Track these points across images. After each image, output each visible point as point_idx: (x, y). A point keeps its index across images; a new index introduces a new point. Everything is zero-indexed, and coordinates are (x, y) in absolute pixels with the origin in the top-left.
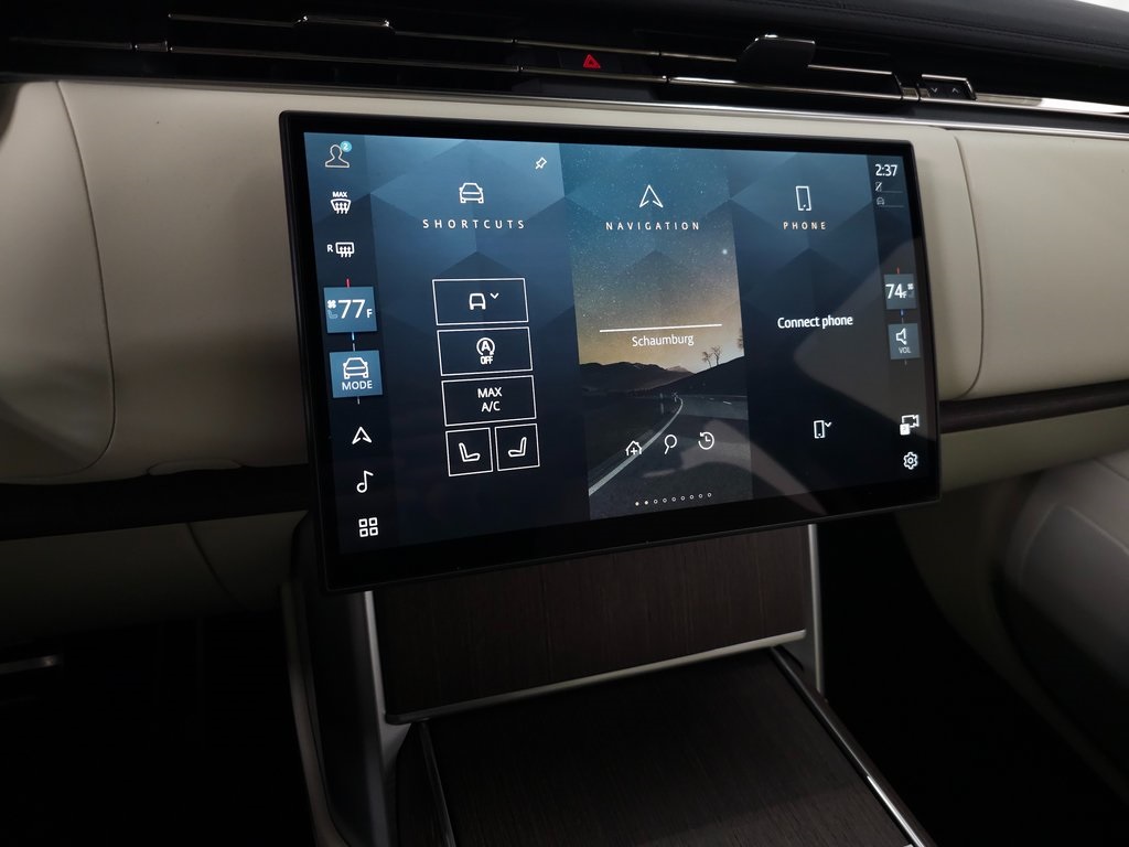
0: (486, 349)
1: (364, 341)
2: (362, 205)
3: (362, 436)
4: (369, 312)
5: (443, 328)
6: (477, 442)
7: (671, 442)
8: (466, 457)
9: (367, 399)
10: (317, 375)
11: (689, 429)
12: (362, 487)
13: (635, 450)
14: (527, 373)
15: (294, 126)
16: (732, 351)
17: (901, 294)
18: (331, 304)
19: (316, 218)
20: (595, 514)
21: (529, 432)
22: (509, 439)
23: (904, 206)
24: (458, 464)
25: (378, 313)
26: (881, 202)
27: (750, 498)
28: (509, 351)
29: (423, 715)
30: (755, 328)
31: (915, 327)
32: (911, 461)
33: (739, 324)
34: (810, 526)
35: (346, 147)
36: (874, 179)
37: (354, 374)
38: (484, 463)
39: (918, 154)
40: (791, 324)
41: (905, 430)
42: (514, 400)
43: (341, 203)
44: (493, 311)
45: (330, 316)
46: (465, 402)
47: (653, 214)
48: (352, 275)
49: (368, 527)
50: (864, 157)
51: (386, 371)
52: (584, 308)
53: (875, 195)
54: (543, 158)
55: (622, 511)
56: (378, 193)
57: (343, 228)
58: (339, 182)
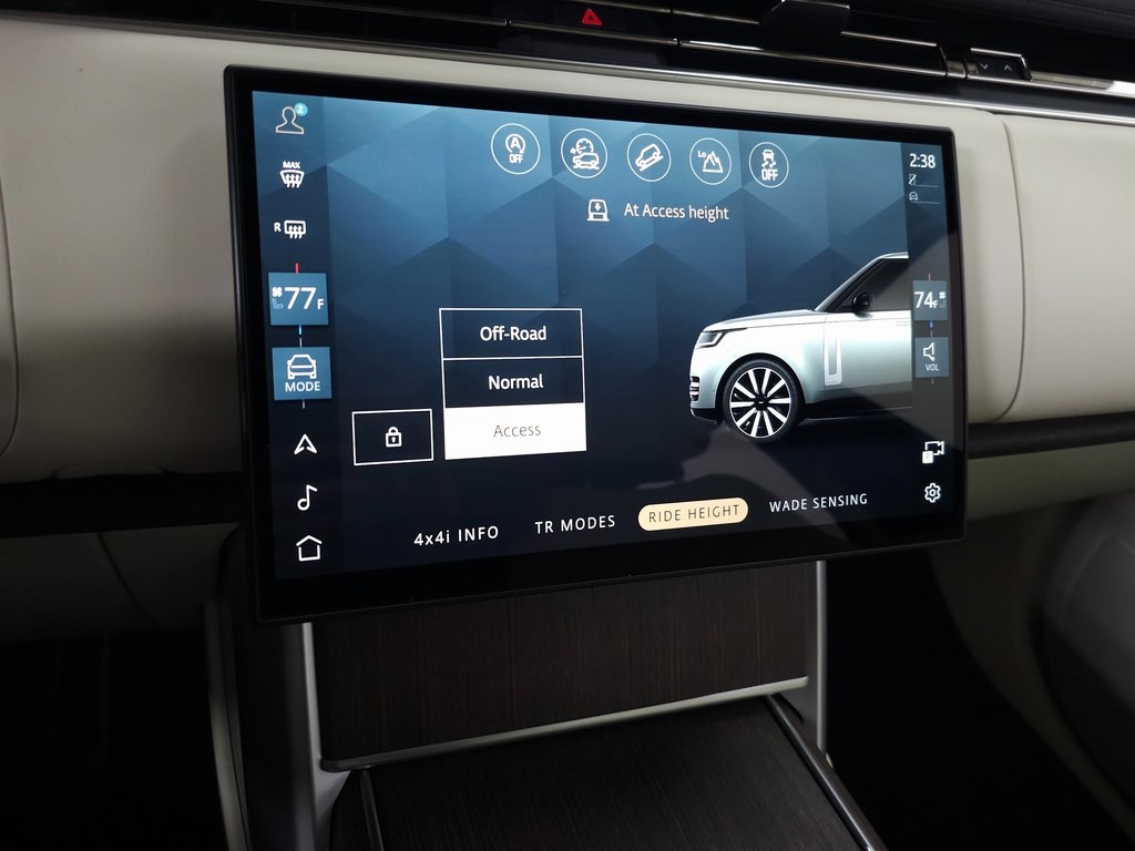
1: (312, 336)
2: (317, 179)
3: (305, 445)
4: (320, 302)
9: (313, 402)
10: (258, 373)
12: (303, 505)
15: (242, 82)
17: (932, 304)
18: (276, 292)
19: (262, 191)
23: (940, 203)
25: (330, 305)
26: (913, 197)
29: (365, 762)
31: (945, 341)
32: (933, 493)
34: (819, 563)
35: (301, 109)
36: (907, 171)
37: (300, 373)
39: (960, 143)
41: (928, 458)
43: (292, 175)
45: (275, 305)
48: (302, 258)
50: (897, 145)
51: (337, 373)
53: (908, 189)
56: (335, 165)
57: (292, 203)
58: (291, 150)
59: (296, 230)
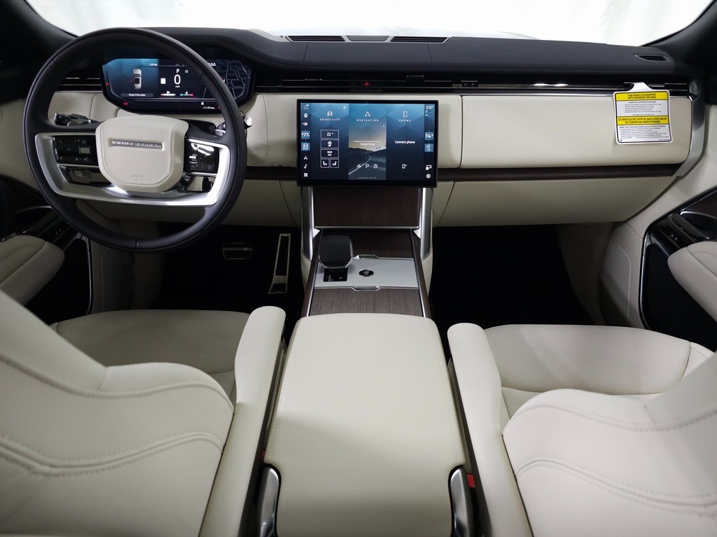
0: (330, 143)
1: (307, 141)
2: (309, 116)
3: (306, 158)
4: (309, 136)
5: (322, 139)
6: (326, 161)
7: (367, 166)
8: (324, 164)
9: (307, 151)
10: (299, 146)
11: (371, 163)
12: (305, 167)
13: (359, 166)
14: (338, 149)
15: (299, 101)
16: (383, 147)
17: (429, 136)
18: (303, 134)
19: (301, 118)
20: (350, 179)
21: (337, 160)
22: (333, 161)
23: (434, 116)
24: (323, 165)
25: (311, 136)
26: (426, 115)
27: (385, 179)
28: (334, 144)
30: (390, 143)
31: (433, 145)
32: (428, 176)
33: (385, 142)
35: (307, 105)
36: (425, 110)
37: (305, 147)
38: (328, 166)
39: (439, 103)
40: (398, 142)
41: (427, 169)
42: (334, 154)
43: (306, 115)
44: (332, 136)
45: (302, 136)
46: (325, 154)
47: (368, 118)
48: (307, 129)
49: (306, 175)
50: (423, 105)
51: (311, 147)
52: (350, 136)
53: (425, 113)
54: (345, 106)
55: (355, 179)
56: (313, 114)
57: (306, 120)
58: (306, 112)
59: (306, 124)
